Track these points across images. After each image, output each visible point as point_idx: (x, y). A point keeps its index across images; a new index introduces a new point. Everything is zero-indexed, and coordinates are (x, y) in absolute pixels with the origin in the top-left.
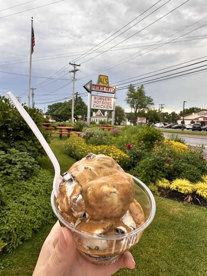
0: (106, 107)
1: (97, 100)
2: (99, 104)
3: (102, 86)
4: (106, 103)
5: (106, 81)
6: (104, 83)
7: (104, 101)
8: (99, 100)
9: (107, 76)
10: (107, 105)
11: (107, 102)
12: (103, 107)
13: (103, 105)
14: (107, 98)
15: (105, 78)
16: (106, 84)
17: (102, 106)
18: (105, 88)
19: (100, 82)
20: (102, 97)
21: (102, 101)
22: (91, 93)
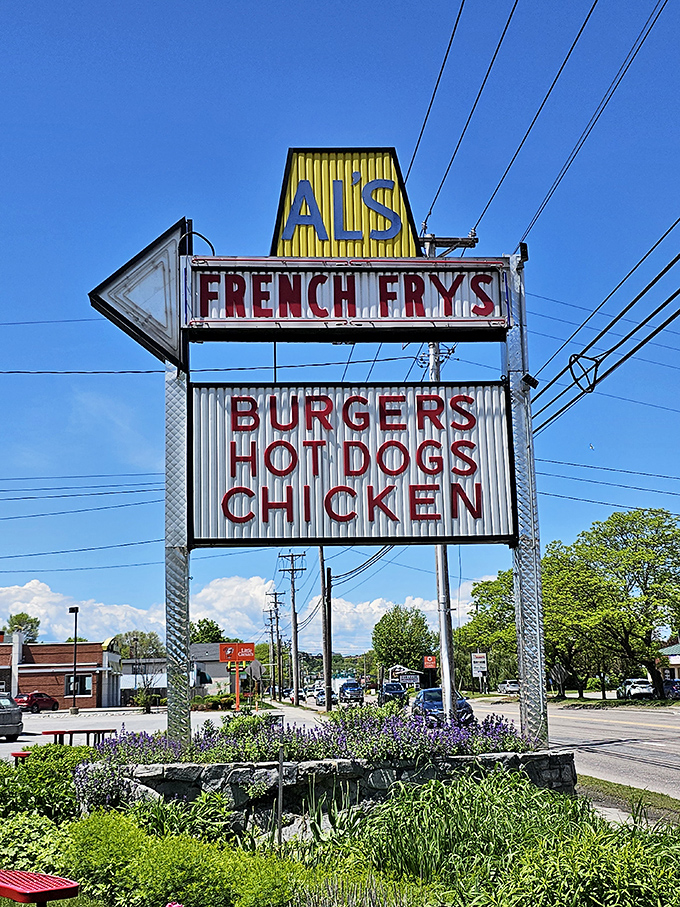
0: (399, 503)
1: (266, 436)
2: (302, 478)
3: (319, 274)
4: (394, 460)
5: (380, 210)
6: (356, 238)
7: (374, 438)
8: (299, 437)
9: (392, 152)
10: (415, 476)
11: (412, 439)
12: (361, 506)
13: (360, 486)
14: (411, 396)
15: (356, 179)
16: (378, 236)
17: (342, 506)
18: (367, 288)
19: (298, 221)
20: (339, 398)
21: (344, 434)
22: (183, 366)
